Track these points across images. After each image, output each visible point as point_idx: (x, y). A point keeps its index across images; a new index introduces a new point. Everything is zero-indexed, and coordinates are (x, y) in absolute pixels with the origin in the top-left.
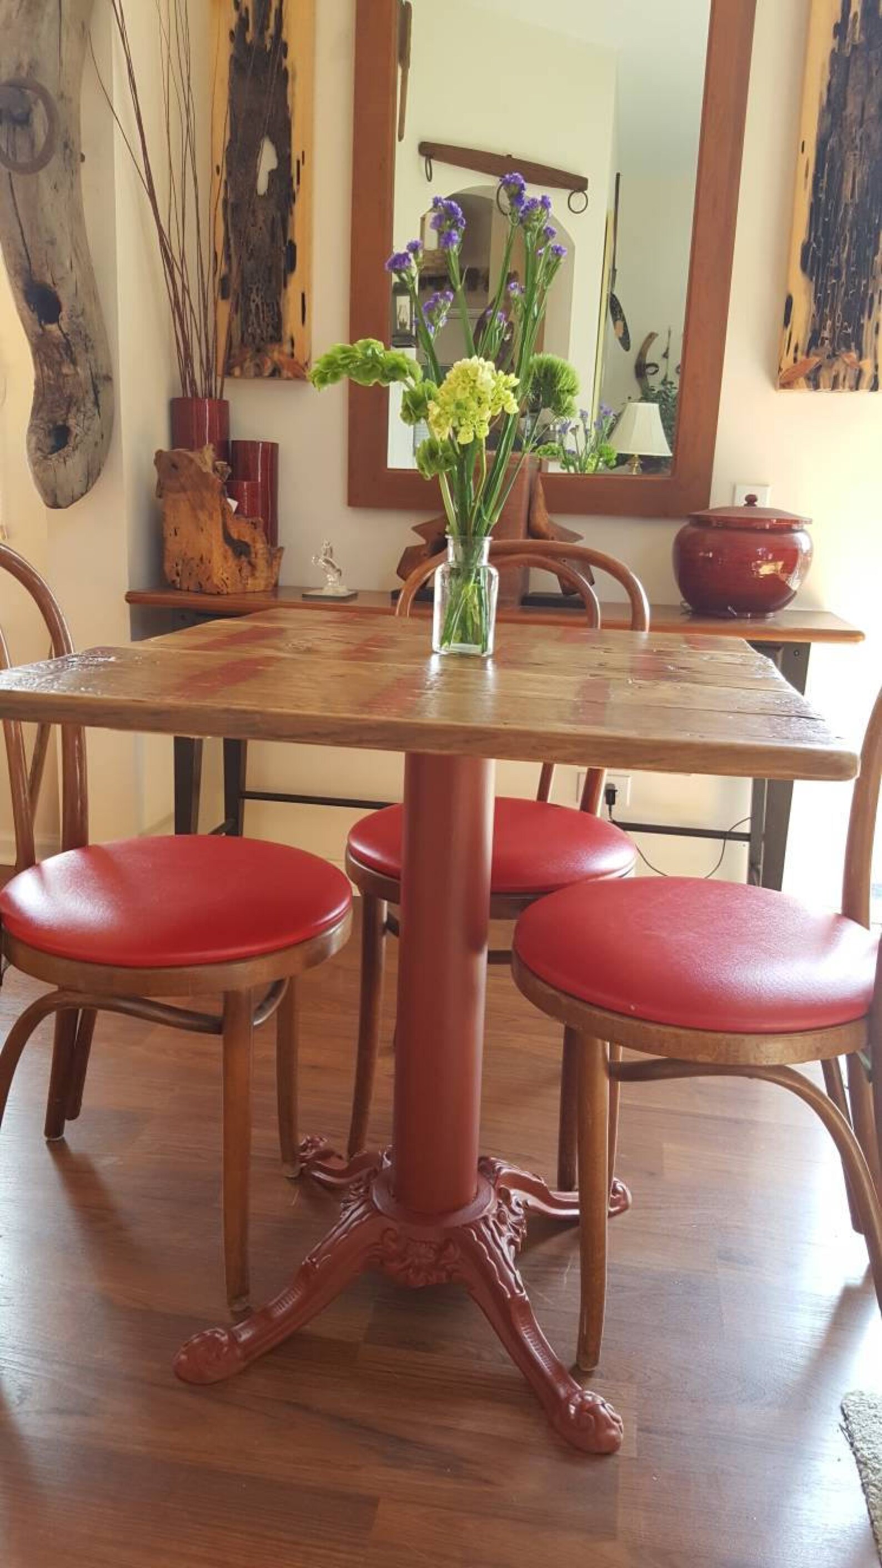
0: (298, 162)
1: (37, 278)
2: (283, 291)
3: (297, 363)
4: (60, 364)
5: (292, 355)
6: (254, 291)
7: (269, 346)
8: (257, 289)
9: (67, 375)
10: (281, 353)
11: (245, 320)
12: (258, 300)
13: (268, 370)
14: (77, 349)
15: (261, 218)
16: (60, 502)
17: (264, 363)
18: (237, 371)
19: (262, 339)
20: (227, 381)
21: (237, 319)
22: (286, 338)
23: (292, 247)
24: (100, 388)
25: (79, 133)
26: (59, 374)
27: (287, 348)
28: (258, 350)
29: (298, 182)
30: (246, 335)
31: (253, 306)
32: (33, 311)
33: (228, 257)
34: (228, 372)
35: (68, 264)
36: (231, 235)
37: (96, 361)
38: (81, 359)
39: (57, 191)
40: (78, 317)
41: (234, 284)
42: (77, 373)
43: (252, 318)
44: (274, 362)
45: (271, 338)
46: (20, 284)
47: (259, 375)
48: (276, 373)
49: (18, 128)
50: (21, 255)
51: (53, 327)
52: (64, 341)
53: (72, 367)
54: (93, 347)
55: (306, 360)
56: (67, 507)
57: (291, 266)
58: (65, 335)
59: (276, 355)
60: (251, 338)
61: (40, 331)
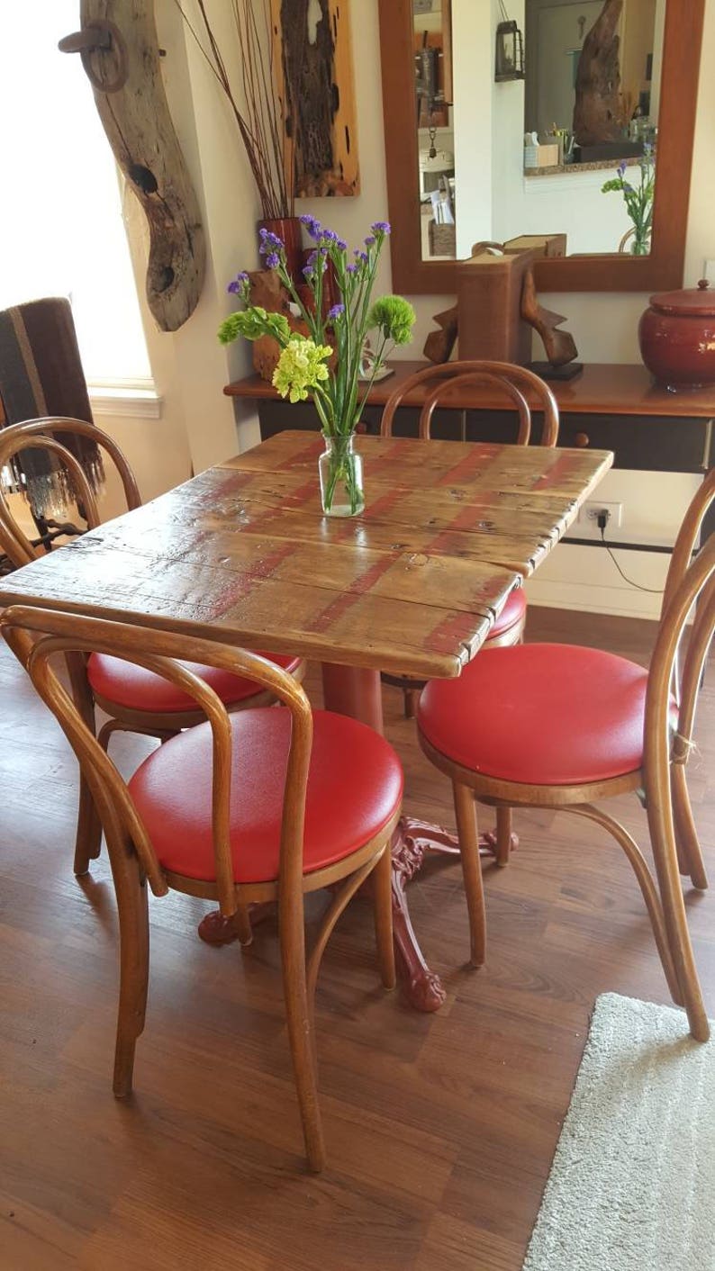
0: (334, 17)
1: (136, 162)
2: (331, 127)
3: (346, 184)
4: (164, 220)
5: (342, 178)
6: (311, 128)
7: (325, 173)
8: (314, 126)
9: (168, 228)
10: (333, 176)
11: (306, 152)
12: (315, 136)
13: (325, 190)
14: (174, 209)
15: (312, 66)
16: (170, 326)
17: (322, 186)
18: (303, 194)
19: (319, 166)
20: (296, 200)
21: (299, 156)
22: (336, 165)
23: (335, 90)
24: (192, 235)
25: (156, 37)
26: (164, 227)
27: (337, 173)
28: (317, 176)
29: (336, 35)
30: (307, 166)
31: (311, 140)
32: (138, 185)
33: (289, 102)
34: (297, 195)
35: (155, 148)
36: (290, 84)
37: (187, 215)
38: (176, 214)
39: (141, 94)
40: (169, 186)
41: (296, 122)
42: (175, 226)
43: (311, 150)
44: (328, 185)
45: (326, 165)
46: (125, 167)
47: (319, 194)
48: (331, 193)
49: (105, 54)
50: (122, 148)
51: (153, 195)
52: (162, 203)
53: (171, 221)
54: (183, 205)
55: (353, 179)
56: (175, 330)
57: (336, 106)
58: (163, 199)
59: (330, 179)
60: (311, 167)
61: (146, 197)
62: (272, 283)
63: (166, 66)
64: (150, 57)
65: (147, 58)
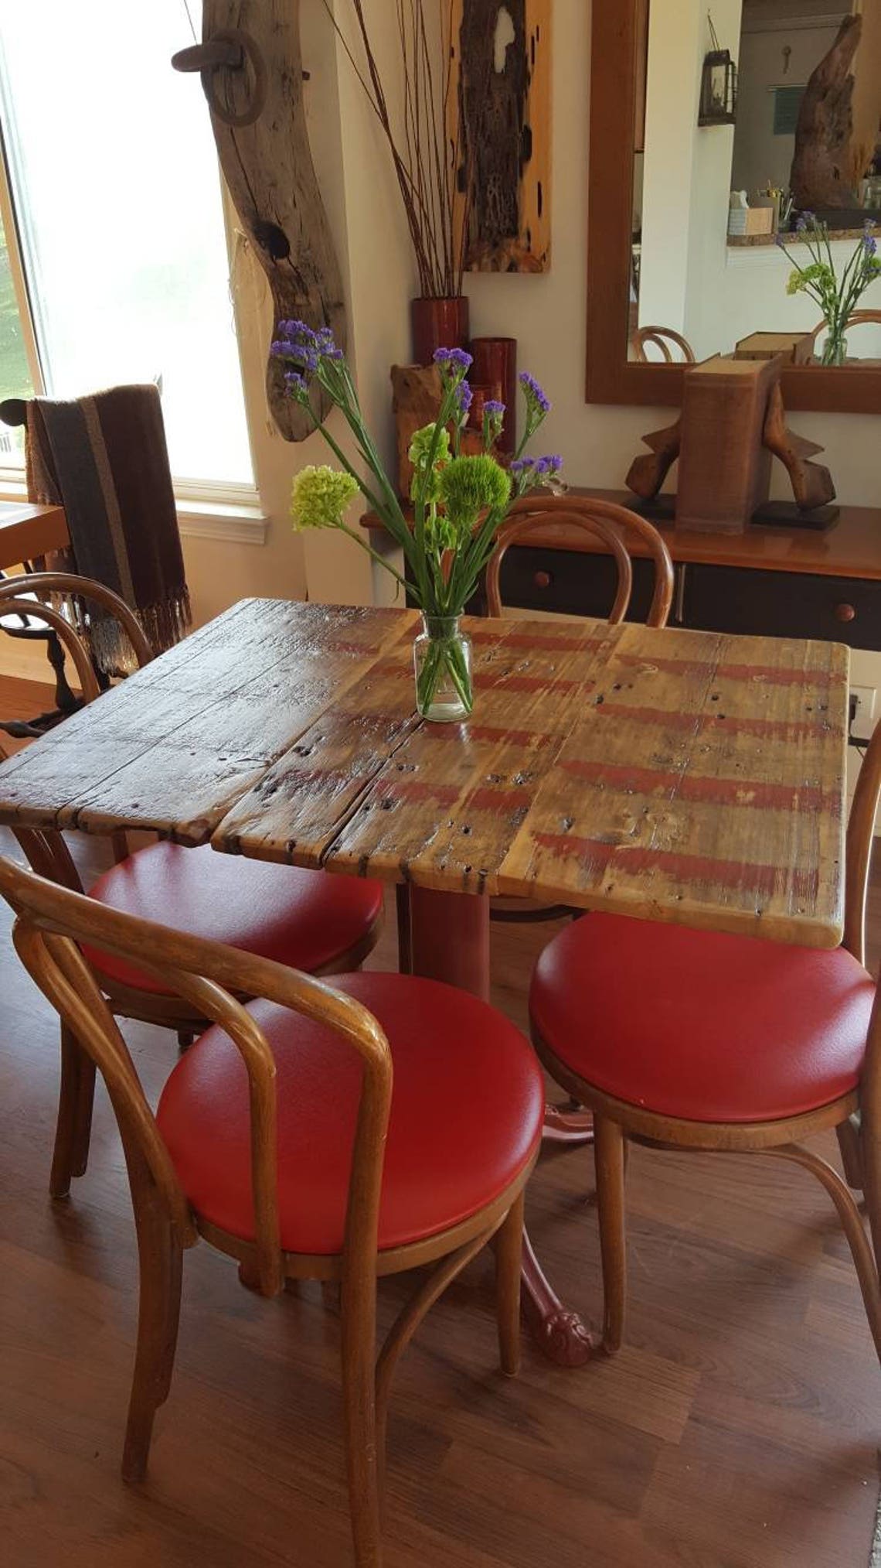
0: (533, 38)
1: (264, 219)
2: (519, 182)
3: (533, 257)
4: (294, 295)
5: (529, 249)
6: (491, 181)
7: (507, 241)
8: (494, 179)
9: (300, 306)
10: (517, 246)
11: (483, 213)
12: (495, 191)
13: (505, 262)
14: (308, 281)
15: (498, 100)
16: (296, 437)
17: (500, 257)
18: (475, 267)
19: (499, 233)
20: (465, 274)
21: (474, 217)
22: (523, 231)
23: (527, 133)
24: (331, 317)
25: (299, 56)
26: (294, 304)
27: (523, 242)
28: (495, 245)
29: (533, 62)
30: (483, 230)
31: (490, 197)
32: (264, 248)
33: (465, 146)
34: (467, 268)
35: (290, 202)
36: (466, 123)
37: (326, 289)
38: (312, 289)
39: (277, 129)
40: (305, 251)
41: (472, 176)
42: (310, 304)
43: (489, 211)
44: (510, 257)
45: (509, 230)
46: (249, 223)
47: (496, 268)
48: (512, 268)
49: (234, 75)
50: (247, 198)
51: (283, 262)
52: (295, 273)
53: (305, 297)
54: (322, 277)
55: (544, 251)
56: (303, 440)
57: (527, 155)
58: (295, 269)
59: (512, 249)
60: (488, 232)
61: (273, 265)
62: (433, 384)
63: (309, 92)
64: (290, 80)
65: (287, 83)
